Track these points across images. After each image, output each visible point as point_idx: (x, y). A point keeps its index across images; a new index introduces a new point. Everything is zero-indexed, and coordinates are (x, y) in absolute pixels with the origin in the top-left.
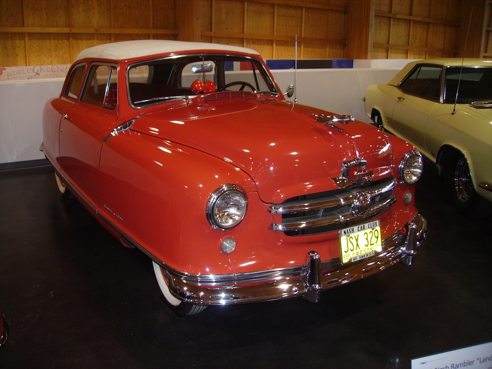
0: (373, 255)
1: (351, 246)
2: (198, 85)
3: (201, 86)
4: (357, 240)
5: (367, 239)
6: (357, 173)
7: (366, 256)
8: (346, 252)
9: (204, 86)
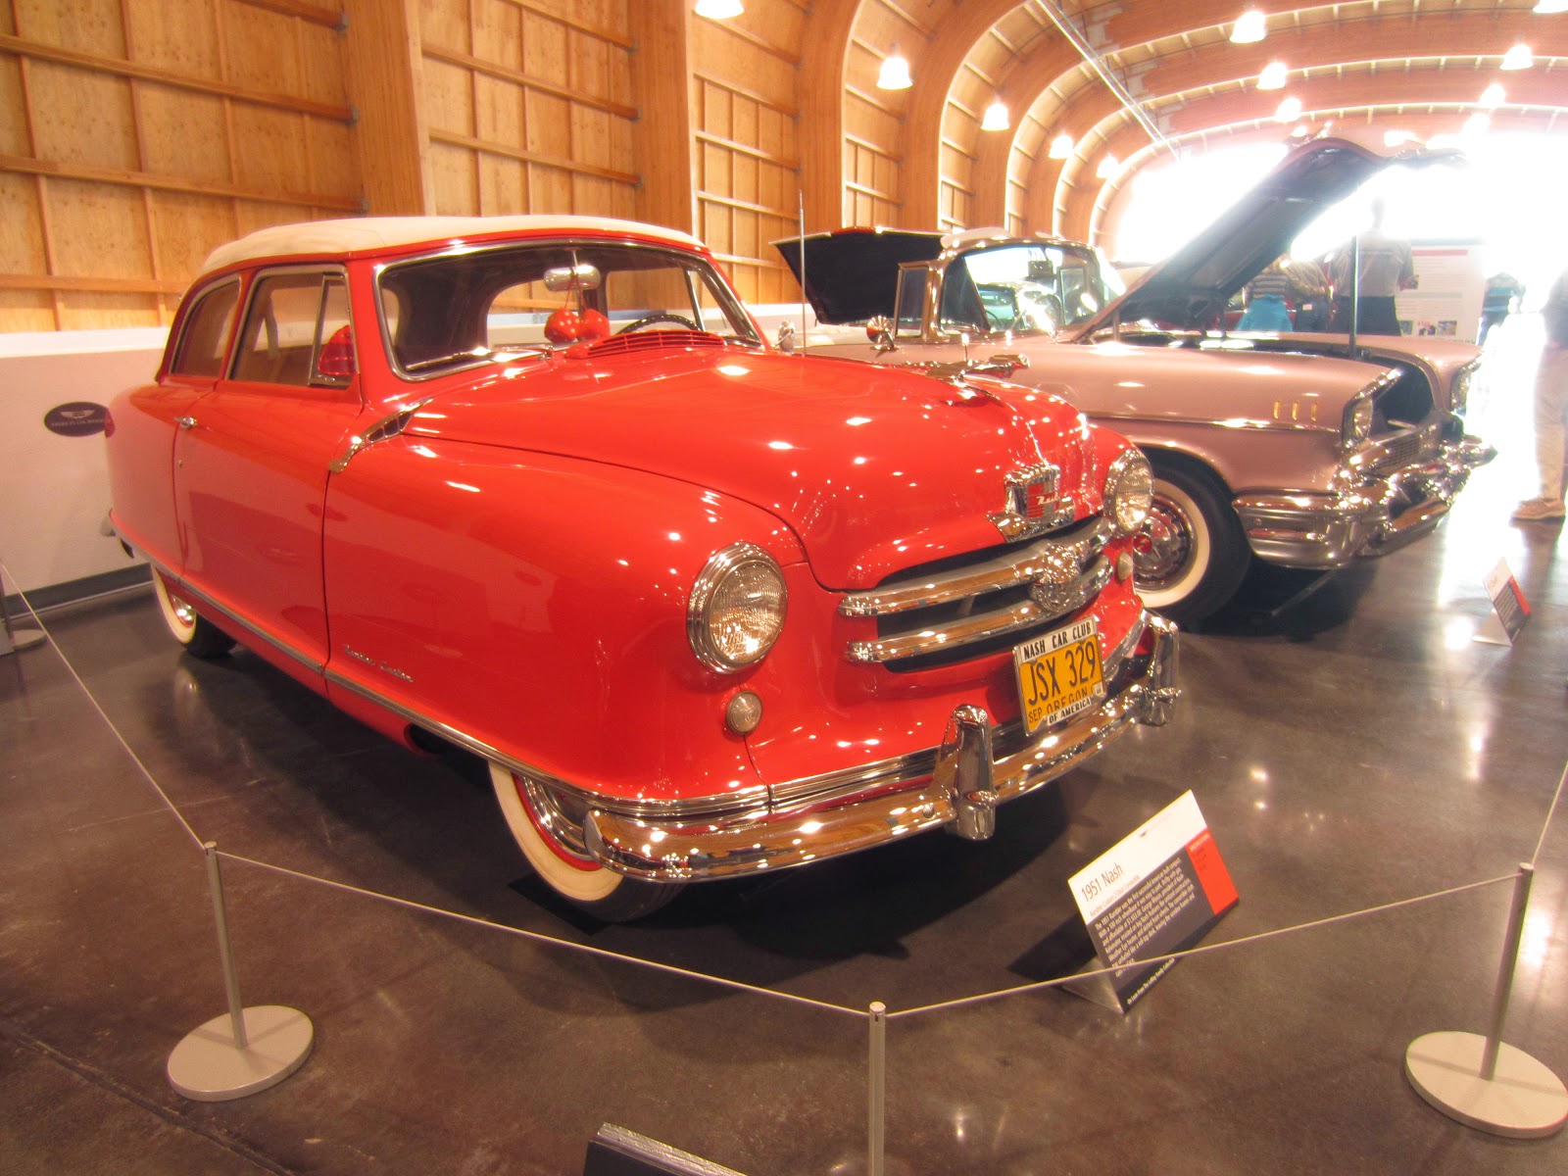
0: (1088, 706)
1: (1041, 689)
2: (565, 323)
3: (574, 325)
4: (1052, 671)
5: (1072, 667)
6: (1045, 500)
7: (1075, 709)
8: (1032, 703)
9: (581, 325)
